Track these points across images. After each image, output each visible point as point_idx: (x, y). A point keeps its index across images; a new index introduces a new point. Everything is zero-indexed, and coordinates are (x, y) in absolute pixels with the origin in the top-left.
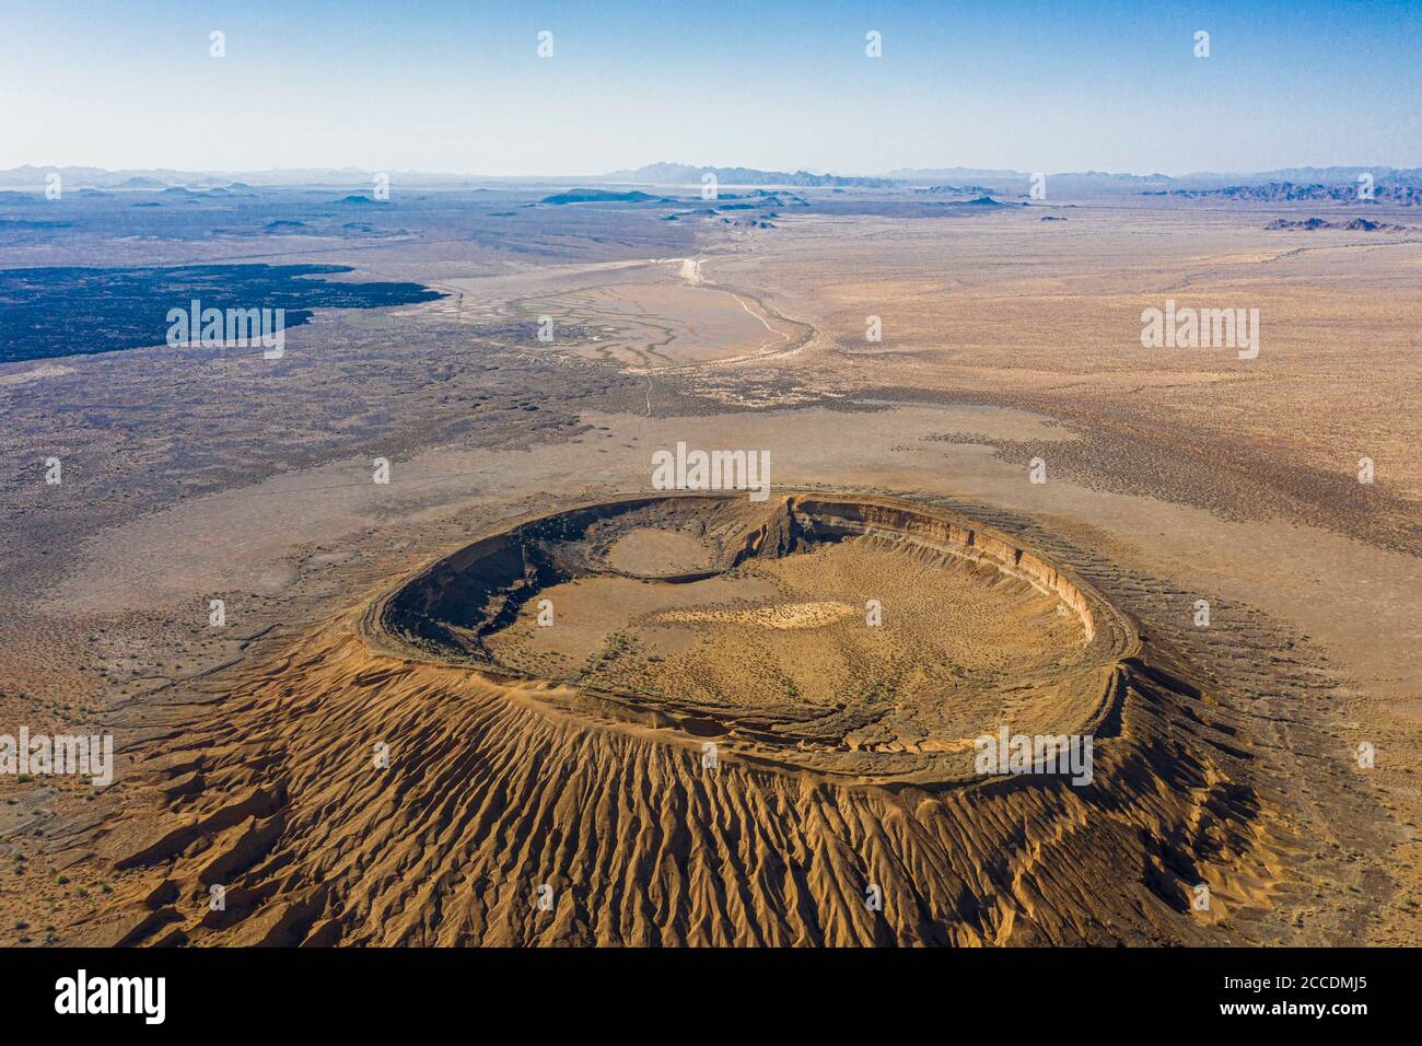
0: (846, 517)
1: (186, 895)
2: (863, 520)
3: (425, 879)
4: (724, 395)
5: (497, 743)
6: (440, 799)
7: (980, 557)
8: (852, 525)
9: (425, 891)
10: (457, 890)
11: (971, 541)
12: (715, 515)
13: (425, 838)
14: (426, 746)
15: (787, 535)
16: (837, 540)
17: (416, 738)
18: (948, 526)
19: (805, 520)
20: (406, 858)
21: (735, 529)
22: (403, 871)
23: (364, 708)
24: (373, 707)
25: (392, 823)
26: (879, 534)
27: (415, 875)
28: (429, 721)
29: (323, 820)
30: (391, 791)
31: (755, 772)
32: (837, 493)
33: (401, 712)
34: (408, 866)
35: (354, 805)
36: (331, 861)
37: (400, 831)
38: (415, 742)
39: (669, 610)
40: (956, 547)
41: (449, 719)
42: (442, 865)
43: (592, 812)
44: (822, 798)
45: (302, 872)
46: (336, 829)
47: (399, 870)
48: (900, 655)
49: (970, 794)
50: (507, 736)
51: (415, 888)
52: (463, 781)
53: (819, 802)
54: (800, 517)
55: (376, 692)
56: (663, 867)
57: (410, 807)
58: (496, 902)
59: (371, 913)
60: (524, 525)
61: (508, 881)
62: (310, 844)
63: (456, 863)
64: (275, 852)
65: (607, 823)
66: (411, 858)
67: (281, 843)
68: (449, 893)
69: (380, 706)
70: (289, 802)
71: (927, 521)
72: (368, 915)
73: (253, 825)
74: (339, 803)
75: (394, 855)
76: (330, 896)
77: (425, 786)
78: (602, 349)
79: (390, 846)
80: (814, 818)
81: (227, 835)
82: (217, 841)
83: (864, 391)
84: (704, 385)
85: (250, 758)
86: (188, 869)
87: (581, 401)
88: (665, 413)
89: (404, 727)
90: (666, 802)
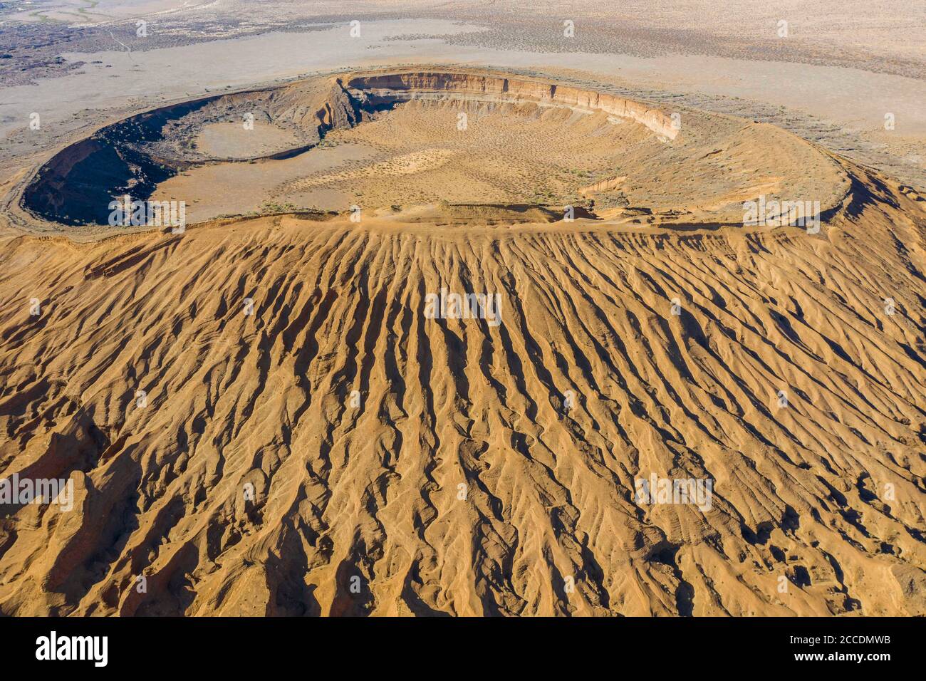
0: (390, 88)
2: (406, 88)
3: (433, 462)
4: (185, 32)
6: (369, 361)
7: (518, 99)
8: (398, 93)
9: (451, 476)
11: (505, 88)
12: (272, 104)
13: (387, 414)
15: (350, 109)
16: (390, 108)
18: (484, 79)
19: (361, 95)
20: (383, 447)
21: (299, 111)
22: (391, 464)
23: (138, 297)
24: (152, 292)
25: (320, 411)
26: (424, 97)
27: (415, 464)
28: (268, 281)
29: (197, 441)
30: (282, 374)
31: (684, 239)
32: (375, 69)
33: (211, 284)
34: (393, 455)
35: (233, 410)
36: (260, 488)
37: (339, 418)
38: (270, 309)
39: (297, 179)
40: (493, 95)
41: (297, 272)
42: (442, 439)
43: (576, 320)
44: (756, 247)
45: (221, 519)
46: (230, 447)
47: (385, 465)
48: (525, 173)
49: (846, 216)
50: (399, 269)
51: (431, 479)
52: (384, 331)
53: (756, 252)
54: (354, 92)
55: (140, 277)
56: (693, 354)
57: (331, 386)
58: (554, 456)
59: (388, 532)
60: (102, 131)
61: (547, 428)
62: (200, 478)
63: (459, 430)
64: (146, 509)
65: (603, 326)
66: (389, 444)
67: (145, 492)
68: (483, 467)
69: (165, 287)
70: (114, 436)
71: (463, 78)
72: (385, 536)
73: (88, 483)
74: (206, 413)
75: (361, 449)
76: (301, 534)
77: (332, 355)
78: (35, 15)
79: (342, 438)
80: (767, 268)
81: (51, 510)
82: (20, 525)
83: (301, 20)
84: (160, 28)
86: (4, 581)
87: (52, 47)
88: (144, 47)
89: (234, 298)
90: (642, 286)
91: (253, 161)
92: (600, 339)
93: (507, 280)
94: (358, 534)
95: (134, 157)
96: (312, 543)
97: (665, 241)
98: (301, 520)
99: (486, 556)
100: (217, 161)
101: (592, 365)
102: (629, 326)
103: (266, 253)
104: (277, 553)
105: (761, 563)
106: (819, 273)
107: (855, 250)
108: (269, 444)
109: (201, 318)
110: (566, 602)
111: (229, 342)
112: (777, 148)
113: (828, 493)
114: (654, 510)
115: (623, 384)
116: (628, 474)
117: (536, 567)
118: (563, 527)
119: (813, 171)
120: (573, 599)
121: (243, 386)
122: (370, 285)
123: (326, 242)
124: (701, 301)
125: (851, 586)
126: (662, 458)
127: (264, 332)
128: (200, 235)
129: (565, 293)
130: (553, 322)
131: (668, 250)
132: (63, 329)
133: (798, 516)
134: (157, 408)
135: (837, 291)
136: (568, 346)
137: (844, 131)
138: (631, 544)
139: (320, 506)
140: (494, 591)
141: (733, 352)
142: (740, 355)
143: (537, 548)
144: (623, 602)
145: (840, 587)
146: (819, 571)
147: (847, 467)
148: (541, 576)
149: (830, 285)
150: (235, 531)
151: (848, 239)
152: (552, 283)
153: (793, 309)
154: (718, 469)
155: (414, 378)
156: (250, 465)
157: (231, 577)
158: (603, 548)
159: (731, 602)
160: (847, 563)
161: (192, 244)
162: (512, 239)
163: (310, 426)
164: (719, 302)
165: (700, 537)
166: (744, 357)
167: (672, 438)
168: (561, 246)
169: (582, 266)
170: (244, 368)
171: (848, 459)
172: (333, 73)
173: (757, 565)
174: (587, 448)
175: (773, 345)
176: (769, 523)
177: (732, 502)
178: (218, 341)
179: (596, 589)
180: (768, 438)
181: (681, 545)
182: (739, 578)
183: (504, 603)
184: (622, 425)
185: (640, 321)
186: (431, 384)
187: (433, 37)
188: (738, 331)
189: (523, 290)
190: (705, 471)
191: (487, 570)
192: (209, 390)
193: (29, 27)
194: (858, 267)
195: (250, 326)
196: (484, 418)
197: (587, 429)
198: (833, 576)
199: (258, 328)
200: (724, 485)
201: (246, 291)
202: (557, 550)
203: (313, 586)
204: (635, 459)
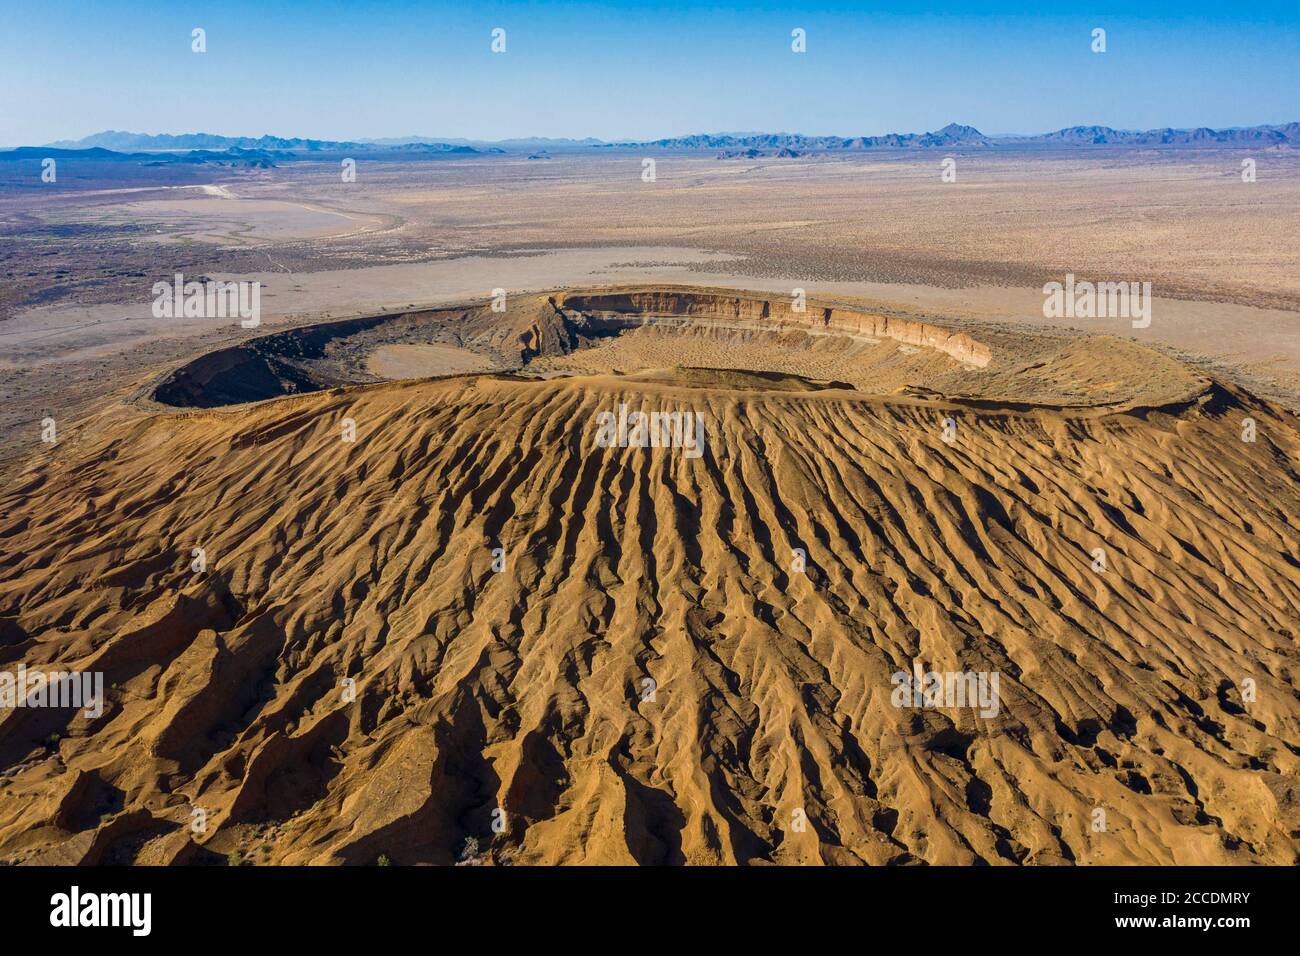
0: (616, 310)
1: (138, 788)
2: (638, 311)
3: (653, 630)
4: (361, 256)
6: (577, 523)
7: (781, 326)
8: (626, 317)
9: (674, 641)
10: (728, 633)
11: (765, 313)
12: (465, 326)
13: (597, 578)
14: (479, 470)
15: (563, 332)
16: (615, 334)
17: (455, 462)
18: (738, 301)
19: (579, 317)
20: (590, 613)
21: (498, 333)
22: (599, 631)
23: (293, 463)
24: (313, 457)
25: (513, 575)
26: (660, 322)
27: (629, 629)
28: (457, 440)
29: (356, 608)
30: (469, 535)
31: (986, 419)
32: (599, 288)
33: (386, 445)
34: (602, 622)
35: (405, 574)
36: (431, 655)
37: (537, 582)
38: (457, 470)
40: (749, 322)
41: (493, 431)
42: (665, 606)
43: (841, 488)
44: (1079, 433)
45: (381, 688)
46: (397, 613)
47: (592, 630)
49: (1202, 412)
51: (650, 648)
52: (598, 490)
53: (1081, 440)
54: (570, 313)
55: (300, 443)
56: (993, 536)
57: (529, 545)
58: (809, 631)
59: (591, 705)
60: (252, 341)
61: (799, 601)
62: (357, 645)
63: (689, 598)
64: (287, 679)
65: (875, 496)
66: (598, 610)
67: (286, 662)
68: (717, 638)
69: (328, 453)
70: (252, 606)
71: (710, 301)
72: (587, 709)
73: (220, 642)
74: (370, 577)
75: (562, 613)
76: (481, 703)
77: (532, 514)
78: (177, 237)
79: (539, 604)
80: (1095, 456)
81: (171, 671)
82: (128, 698)
83: (506, 246)
84: (329, 252)
85: (89, 580)
86: (104, 749)
87: (195, 267)
88: (310, 269)
89: (414, 458)
90: (927, 460)
92: (871, 511)
93: (755, 444)
94: (552, 705)
95: (288, 372)
96: (494, 715)
97: (959, 419)
98: (482, 688)
99: (717, 732)
101: (861, 538)
102: (909, 499)
103: (456, 411)
104: (450, 719)
105: (1083, 764)
106: (1165, 467)
107: (1214, 447)
108: (447, 608)
109: (371, 480)
110: (820, 788)
111: (404, 502)
112: (1117, 357)
113: (1176, 697)
115: (900, 561)
116: (904, 654)
117: (781, 748)
118: (818, 706)
119: (1161, 374)
120: (829, 787)
121: (418, 549)
122: (583, 445)
123: (531, 400)
124: (1005, 483)
125: (1207, 800)
126: (950, 637)
127: (449, 492)
128: (376, 399)
129: (828, 460)
130: (812, 489)
131: (964, 429)
132: (200, 497)
133: (1135, 721)
134: (309, 574)
135: (1189, 487)
136: (830, 515)
137: (1216, 364)
138: (907, 726)
139: (506, 676)
140: (726, 771)
141: (1047, 538)
142: (1057, 545)
143: (784, 726)
144: (894, 793)
145: (1192, 801)
146: (1163, 780)
147: (1201, 673)
148: (787, 758)
149: (1178, 478)
150: (397, 704)
151: (1204, 435)
152: (811, 450)
153: (1129, 501)
154: (1025, 658)
155: (633, 542)
156: (420, 631)
157: (391, 736)
158: (869, 731)
159: (1041, 802)
160: (1203, 773)
161: (367, 407)
162: (763, 402)
163: (500, 589)
164: (1027, 483)
165: (1000, 728)
166: (1062, 545)
167: (962, 619)
168: (824, 414)
169: (851, 437)
170: (421, 532)
171: (1205, 665)
172: (544, 292)
173: (1077, 765)
174: (851, 622)
175: (1103, 537)
176: (1094, 722)
177: (1043, 696)
178: (391, 502)
179: (860, 778)
180: (1095, 634)
181: (974, 736)
182: (1053, 776)
183: (738, 786)
184: (899, 604)
185: (924, 495)
186: (654, 550)
187: (675, 265)
188: (1054, 519)
189: (775, 455)
190: (1008, 660)
191: (716, 747)
192: (376, 553)
193: (168, 248)
194: (1218, 464)
195: (432, 484)
196: (721, 586)
197: (853, 606)
198: (1182, 788)
199: (442, 487)
200: (1032, 676)
201: (429, 453)
202: (808, 730)
203: (492, 759)
204: (915, 639)
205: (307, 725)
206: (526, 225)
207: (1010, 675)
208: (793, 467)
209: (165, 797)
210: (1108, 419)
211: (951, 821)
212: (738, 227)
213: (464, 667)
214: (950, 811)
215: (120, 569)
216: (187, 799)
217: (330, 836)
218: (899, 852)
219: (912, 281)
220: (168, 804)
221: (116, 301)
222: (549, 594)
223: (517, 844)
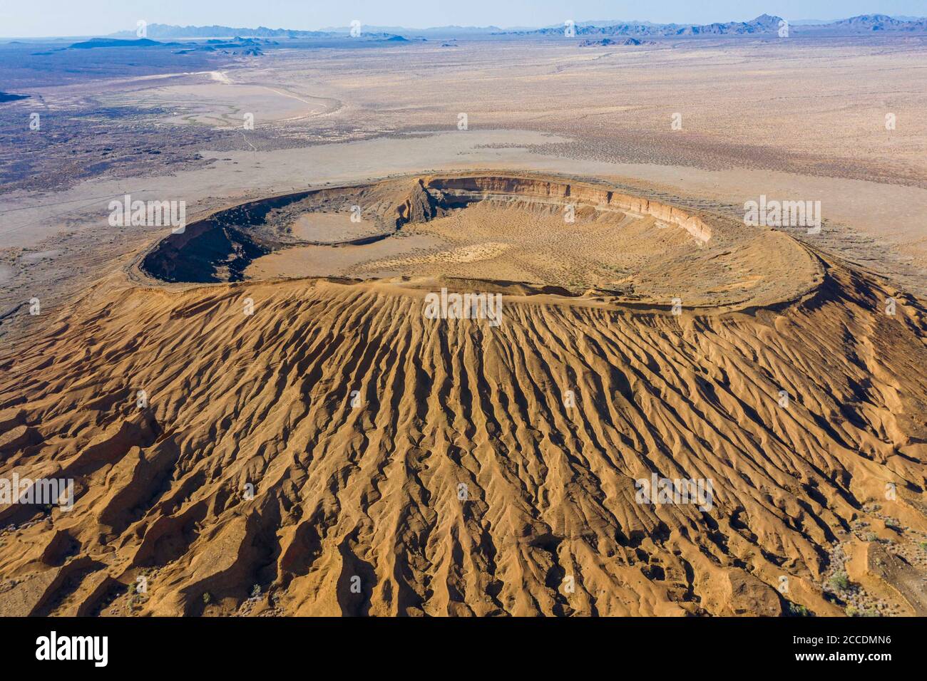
0: (466, 189)
1: (89, 542)
2: (480, 190)
3: (386, 461)
4: (306, 136)
5: (386, 330)
7: (578, 203)
8: (472, 194)
9: (396, 471)
10: (430, 465)
11: (568, 193)
13: (361, 425)
14: (306, 347)
15: (427, 205)
16: (463, 206)
17: (292, 341)
18: (549, 184)
19: (438, 194)
20: (352, 448)
21: (383, 205)
22: (355, 460)
23: (204, 333)
24: (214, 329)
25: (313, 419)
26: (494, 198)
27: (372, 460)
28: (297, 326)
29: (223, 435)
30: (292, 392)
31: (638, 317)
32: (454, 172)
33: (255, 326)
34: (358, 454)
35: (253, 415)
36: (259, 469)
37: (326, 425)
38: (293, 346)
39: (369, 261)
40: (556, 199)
41: (318, 320)
42: (397, 445)
43: (523, 369)
44: (702, 327)
45: (228, 488)
46: (245, 440)
47: (351, 459)
48: (568, 266)
49: (800, 309)
50: (394, 322)
51: (382, 472)
52: (373, 366)
53: (701, 331)
54: (433, 192)
55: (208, 319)
56: (616, 403)
57: (325, 401)
58: (479, 466)
59: (342, 506)
60: (216, 215)
61: (479, 445)
62: (219, 460)
63: (411, 440)
64: (179, 478)
65: (544, 375)
66: (357, 446)
67: (180, 467)
68: (423, 468)
69: (223, 327)
70: (168, 428)
71: (530, 183)
72: (340, 509)
73: (142, 455)
74: (233, 416)
75: (336, 447)
76: (281, 502)
77: (331, 380)
78: (186, 119)
79: (324, 440)
80: (708, 344)
81: (114, 471)
82: (92, 483)
83: (407, 129)
84: (286, 132)
85: (81, 403)
86: (74, 516)
87: (194, 146)
88: (268, 149)
89: (270, 337)
90: (586, 349)
91: (335, 245)
92: (539, 385)
93: (476, 336)
94: (320, 505)
95: (237, 237)
96: (287, 509)
97: (619, 316)
98: (282, 492)
99: (409, 528)
100: (306, 244)
101: (529, 403)
102: (567, 378)
103: (300, 304)
104: (260, 512)
105: (625, 559)
106: (754, 352)
107: (797, 336)
108: (272, 440)
109: (244, 349)
110: (461, 566)
111: (259, 367)
113: (701, 517)
114: (547, 511)
115: (550, 420)
116: (534, 484)
117: (444, 540)
118: (473, 515)
121: (263, 399)
122: (370, 333)
123: (345, 299)
124: (637, 365)
125: (697, 585)
126: (564, 474)
127: (286, 361)
128: (256, 291)
129: (520, 349)
130: (504, 369)
131: (621, 324)
132: (147, 353)
133: (669, 531)
134: (200, 411)
135: (767, 368)
136: (512, 387)
138: (520, 532)
139: (298, 485)
140: (409, 553)
141: (653, 405)
142: (659, 410)
143: (449, 527)
144: (505, 571)
145: (687, 585)
146: (673, 571)
147: (727, 502)
148: (446, 547)
149: (762, 362)
150: (236, 498)
151: (793, 328)
152: (511, 341)
153: (720, 378)
154: (610, 488)
155: (387, 401)
156: (255, 452)
157: (223, 522)
158: (499, 533)
159: (590, 582)
160: (700, 569)
161: (249, 297)
163: (304, 429)
164: (654, 367)
165: (579, 534)
166: (662, 411)
167: (578, 462)
169: (541, 330)
170: (266, 386)
171: (730, 496)
172: (417, 175)
173: (621, 560)
174: (506, 462)
175: (692, 405)
176: (641, 532)
177: (614, 514)
178: (252, 366)
179: (487, 561)
180: (663, 473)
181: (563, 539)
182: (602, 567)
183: (414, 562)
184: (541, 450)
185: (578, 375)
186: (400, 407)
187: (520, 147)
188: (663, 391)
189: (486, 345)
190: (599, 489)
191: (406, 538)
192: (238, 400)
193: (180, 128)
194: (793, 350)
195: (276, 357)
196: (433, 434)
197: (511, 449)
198: (684, 577)
199: (282, 358)
200: (610, 501)
201: (280, 332)
202: (462, 530)
203: (281, 537)
204: (544, 474)
205: (185, 507)
206: (424, 109)
207: (597, 500)
208: (496, 355)
209: (102, 548)
210: (725, 316)
211: (532, 591)
212: (575, 112)
213: (275, 478)
214: (532, 585)
215: (98, 399)
216: (114, 549)
217: (179, 580)
218: (495, 608)
219: (685, 164)
220: (104, 552)
221: (139, 175)
222: (332, 434)
223: (284, 589)
